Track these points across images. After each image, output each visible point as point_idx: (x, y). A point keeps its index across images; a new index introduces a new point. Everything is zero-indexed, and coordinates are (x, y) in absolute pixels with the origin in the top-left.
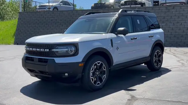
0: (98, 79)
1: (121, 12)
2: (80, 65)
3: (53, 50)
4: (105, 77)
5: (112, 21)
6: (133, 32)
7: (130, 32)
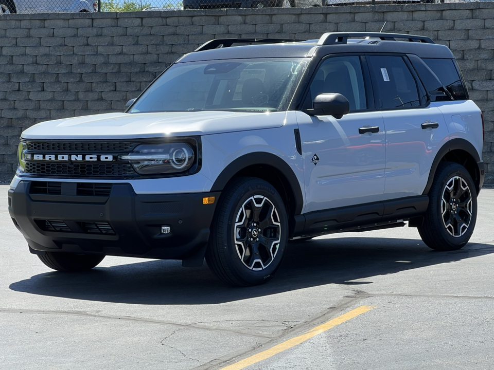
0: (256, 252)
1: (326, 43)
2: (206, 201)
3: (125, 157)
4: (278, 246)
5: (296, 73)
6: (368, 109)
7: (358, 108)
